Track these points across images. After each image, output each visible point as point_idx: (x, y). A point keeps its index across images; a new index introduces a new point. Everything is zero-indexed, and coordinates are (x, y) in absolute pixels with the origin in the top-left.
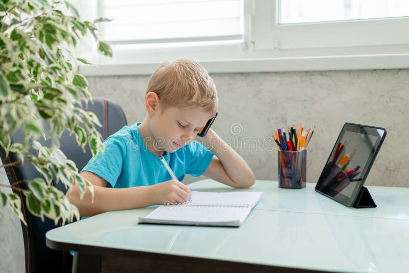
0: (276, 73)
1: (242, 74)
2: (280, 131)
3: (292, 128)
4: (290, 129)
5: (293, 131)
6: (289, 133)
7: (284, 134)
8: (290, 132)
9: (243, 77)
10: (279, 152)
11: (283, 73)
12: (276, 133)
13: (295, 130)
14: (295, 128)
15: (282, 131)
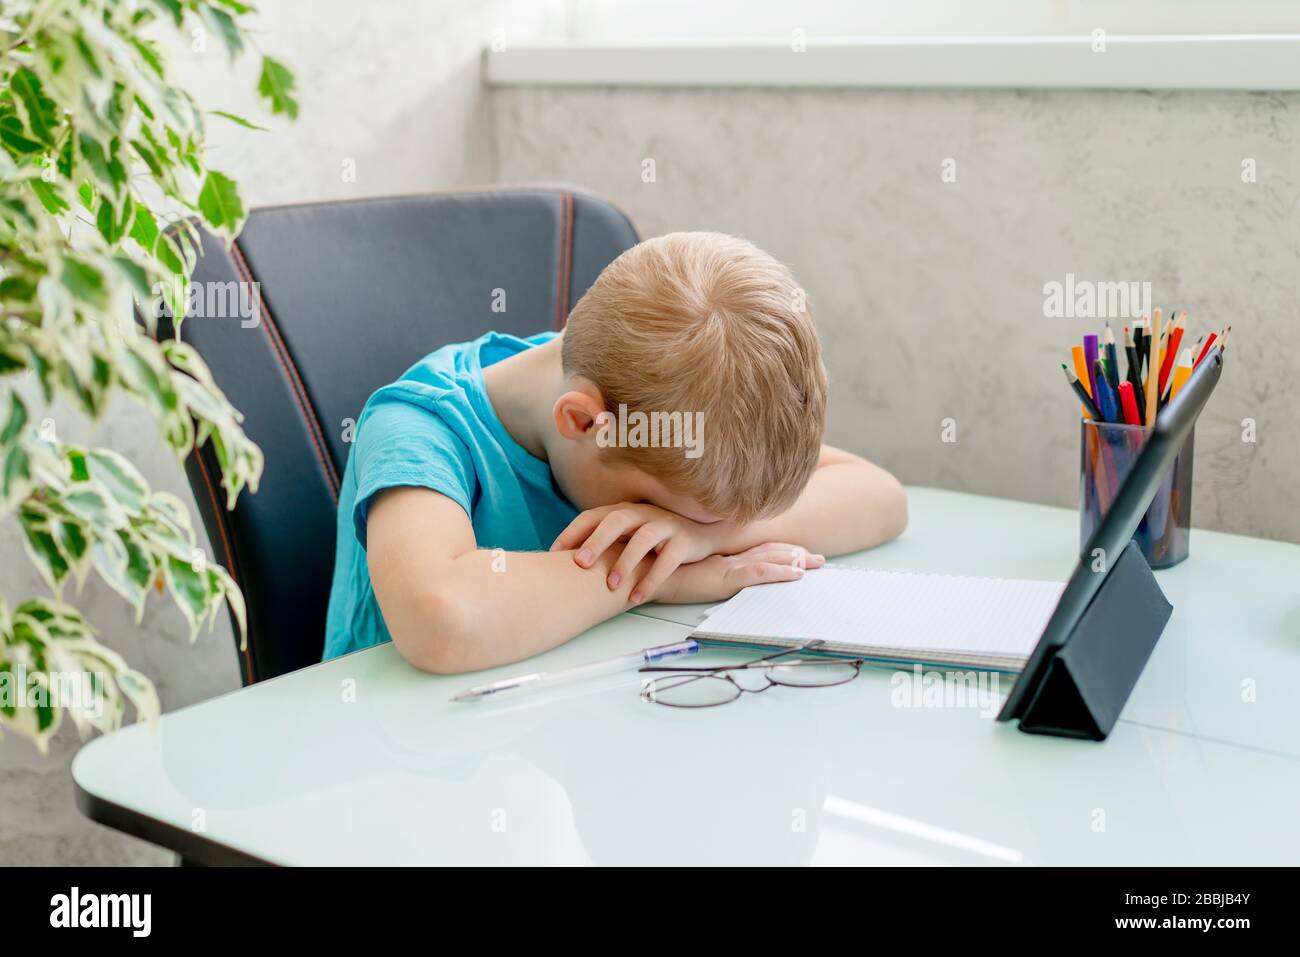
0: (1145, 92)
1: (1021, 93)
2: (1090, 342)
3: (1139, 331)
4: (1131, 335)
5: (1141, 344)
6: (1129, 350)
7: (1111, 349)
8: (1133, 345)
9: (1025, 104)
10: (1084, 426)
11: (1170, 96)
12: (1075, 351)
13: (1148, 338)
14: (1151, 333)
15: (1100, 342)
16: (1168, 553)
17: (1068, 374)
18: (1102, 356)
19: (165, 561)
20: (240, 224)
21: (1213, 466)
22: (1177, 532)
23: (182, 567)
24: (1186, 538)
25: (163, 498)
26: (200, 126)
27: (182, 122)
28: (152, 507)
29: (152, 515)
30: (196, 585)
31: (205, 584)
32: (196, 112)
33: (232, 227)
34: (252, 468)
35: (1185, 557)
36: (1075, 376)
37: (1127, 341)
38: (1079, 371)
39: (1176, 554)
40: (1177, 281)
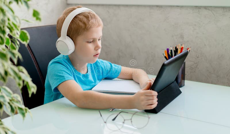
2: (168, 50)
3: (176, 47)
6: (174, 51)
7: (171, 51)
11: (182, 7)
12: (165, 51)
13: (177, 49)
14: (178, 48)
15: (169, 49)
16: (181, 85)
17: (164, 55)
18: (170, 52)
19: (17, 108)
20: (28, 41)
21: (190, 69)
22: (183, 81)
23: (20, 109)
24: (184, 82)
25: (15, 95)
26: (20, 23)
27: (17, 22)
28: (14, 97)
29: (13, 98)
30: (23, 112)
31: (25, 111)
32: (19, 20)
33: (26, 41)
34: (34, 89)
35: (184, 85)
36: (165, 56)
37: (174, 49)
38: (166, 55)
39: (182, 85)
40: (183, 38)
